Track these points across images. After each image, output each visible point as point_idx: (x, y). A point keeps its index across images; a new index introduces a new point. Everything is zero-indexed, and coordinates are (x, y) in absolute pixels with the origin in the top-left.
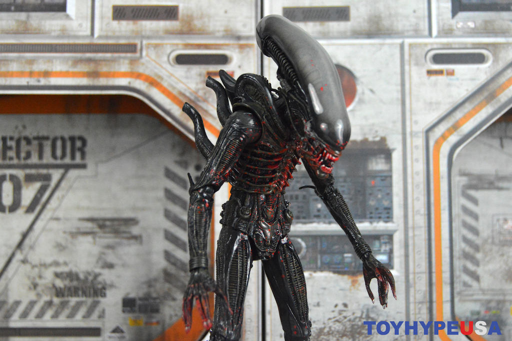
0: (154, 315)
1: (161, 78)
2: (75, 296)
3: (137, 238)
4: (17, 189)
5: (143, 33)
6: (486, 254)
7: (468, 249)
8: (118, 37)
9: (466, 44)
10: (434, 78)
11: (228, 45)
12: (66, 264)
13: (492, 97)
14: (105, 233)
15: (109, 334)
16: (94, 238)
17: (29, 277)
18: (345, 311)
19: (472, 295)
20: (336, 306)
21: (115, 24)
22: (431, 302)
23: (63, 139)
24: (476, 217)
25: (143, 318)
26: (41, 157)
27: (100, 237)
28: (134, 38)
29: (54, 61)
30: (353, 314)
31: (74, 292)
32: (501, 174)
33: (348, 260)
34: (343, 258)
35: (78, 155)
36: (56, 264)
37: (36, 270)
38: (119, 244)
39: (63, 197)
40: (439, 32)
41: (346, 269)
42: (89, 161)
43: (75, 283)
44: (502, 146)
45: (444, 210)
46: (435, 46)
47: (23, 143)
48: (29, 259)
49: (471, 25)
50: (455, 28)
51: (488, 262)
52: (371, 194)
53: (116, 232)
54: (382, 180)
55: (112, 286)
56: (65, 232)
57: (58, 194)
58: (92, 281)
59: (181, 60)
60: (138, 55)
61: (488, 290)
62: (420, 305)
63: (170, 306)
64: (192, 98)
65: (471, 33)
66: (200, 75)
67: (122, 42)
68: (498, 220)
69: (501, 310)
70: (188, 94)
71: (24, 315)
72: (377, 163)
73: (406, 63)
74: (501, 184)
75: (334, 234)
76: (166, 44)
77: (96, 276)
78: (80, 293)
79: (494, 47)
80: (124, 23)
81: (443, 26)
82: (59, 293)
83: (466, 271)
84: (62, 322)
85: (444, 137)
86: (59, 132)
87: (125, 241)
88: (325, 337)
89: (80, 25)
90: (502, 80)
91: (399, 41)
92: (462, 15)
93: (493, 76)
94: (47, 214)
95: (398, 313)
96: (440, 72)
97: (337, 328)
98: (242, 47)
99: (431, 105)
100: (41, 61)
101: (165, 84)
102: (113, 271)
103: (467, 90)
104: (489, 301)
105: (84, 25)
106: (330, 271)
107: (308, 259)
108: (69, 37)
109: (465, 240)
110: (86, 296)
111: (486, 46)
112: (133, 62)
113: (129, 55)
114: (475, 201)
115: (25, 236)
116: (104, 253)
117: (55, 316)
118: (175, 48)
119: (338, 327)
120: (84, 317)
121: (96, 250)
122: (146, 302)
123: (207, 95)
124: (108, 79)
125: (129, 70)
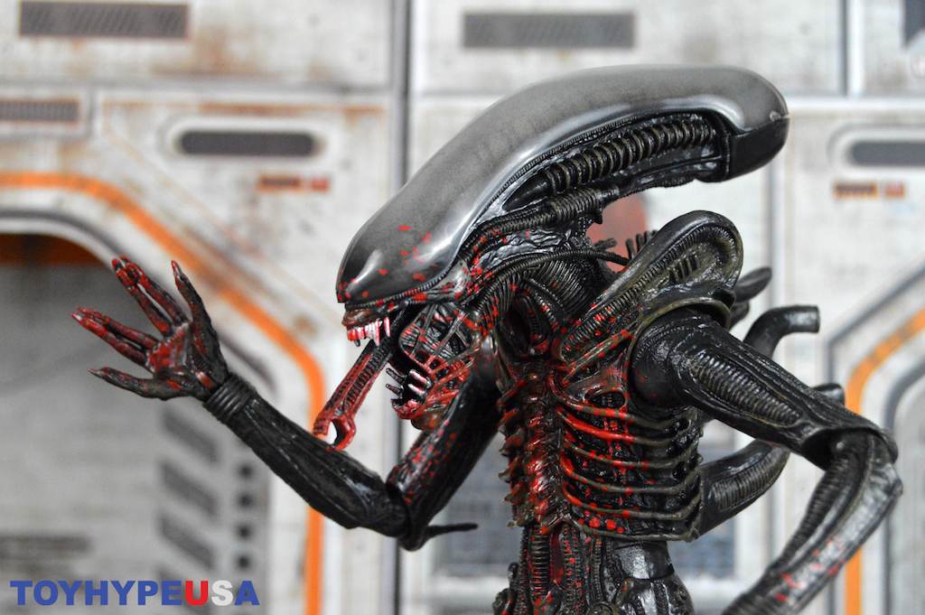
1: (139, 189)
5: (98, 73)
8: (33, 83)
10: (851, 204)
28: (74, 85)
40: (868, 81)
46: (857, 122)
50: (909, 73)
59: (195, 144)
60: (81, 128)
64: (221, 244)
66: (242, 185)
67: (43, 94)
73: (780, 164)
76: (156, 102)
81: (880, 66)
85: (874, 360)
96: (867, 189)
98: (353, 114)
101: (150, 207)
112: (68, 147)
113: (58, 128)
118: (178, 113)
123: (259, 237)
124: (5, 190)
125: (58, 169)
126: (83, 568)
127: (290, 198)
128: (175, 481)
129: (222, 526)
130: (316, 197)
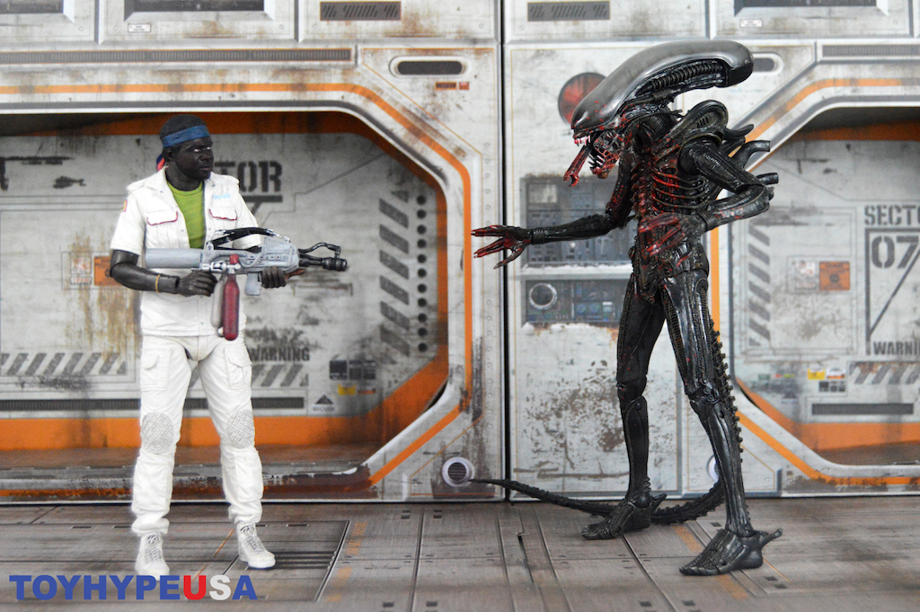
0: (368, 381)
1: (382, 91)
2: (271, 359)
3: (346, 287)
5: (358, 36)
6: (777, 304)
7: (756, 299)
8: (328, 42)
11: (462, 49)
12: (259, 319)
13: (782, 112)
14: (306, 281)
15: (314, 405)
16: (292, 288)
18: (603, 370)
19: (760, 355)
20: (593, 364)
21: (324, 23)
23: (252, 165)
24: (766, 259)
25: (355, 386)
27: (300, 287)
28: (348, 42)
29: (251, 71)
31: (270, 354)
32: (797, 206)
33: (607, 309)
34: (602, 306)
35: (271, 185)
38: (325, 295)
40: (718, 32)
41: (605, 320)
42: (285, 192)
43: (271, 343)
44: (800, 170)
45: (722, 248)
49: (758, 24)
50: (738, 27)
51: (781, 314)
53: (320, 281)
55: (316, 346)
58: (292, 341)
59: (405, 68)
60: (352, 63)
61: (780, 349)
63: (389, 371)
64: (419, 115)
65: (756, 33)
66: (428, 87)
67: (333, 46)
68: (794, 263)
69: (795, 373)
70: (413, 111)
74: (798, 219)
75: (591, 278)
76: (387, 49)
77: (297, 334)
78: (277, 355)
79: (785, 51)
80: (335, 23)
81: (724, 25)
83: (753, 325)
86: (246, 158)
87: (331, 291)
88: (580, 401)
89: (281, 27)
90: (795, 91)
92: (747, 11)
93: (783, 85)
95: (667, 371)
97: (595, 390)
98: (478, 52)
100: (235, 71)
101: (386, 99)
102: (317, 328)
103: (752, 104)
104: (781, 363)
105: (286, 27)
106: (586, 323)
107: (559, 309)
108: (268, 41)
109: (753, 288)
110: (285, 359)
111: (775, 50)
112: (346, 71)
113: (341, 63)
114: (765, 240)
116: (306, 307)
118: (397, 54)
119: (595, 388)
120: (282, 385)
121: (296, 303)
122: (359, 366)
123: (437, 111)
124: (317, 92)
125: (342, 82)
126: (344, 278)
127: (450, 92)
128: (387, 235)
129: (411, 257)
130: (463, 92)
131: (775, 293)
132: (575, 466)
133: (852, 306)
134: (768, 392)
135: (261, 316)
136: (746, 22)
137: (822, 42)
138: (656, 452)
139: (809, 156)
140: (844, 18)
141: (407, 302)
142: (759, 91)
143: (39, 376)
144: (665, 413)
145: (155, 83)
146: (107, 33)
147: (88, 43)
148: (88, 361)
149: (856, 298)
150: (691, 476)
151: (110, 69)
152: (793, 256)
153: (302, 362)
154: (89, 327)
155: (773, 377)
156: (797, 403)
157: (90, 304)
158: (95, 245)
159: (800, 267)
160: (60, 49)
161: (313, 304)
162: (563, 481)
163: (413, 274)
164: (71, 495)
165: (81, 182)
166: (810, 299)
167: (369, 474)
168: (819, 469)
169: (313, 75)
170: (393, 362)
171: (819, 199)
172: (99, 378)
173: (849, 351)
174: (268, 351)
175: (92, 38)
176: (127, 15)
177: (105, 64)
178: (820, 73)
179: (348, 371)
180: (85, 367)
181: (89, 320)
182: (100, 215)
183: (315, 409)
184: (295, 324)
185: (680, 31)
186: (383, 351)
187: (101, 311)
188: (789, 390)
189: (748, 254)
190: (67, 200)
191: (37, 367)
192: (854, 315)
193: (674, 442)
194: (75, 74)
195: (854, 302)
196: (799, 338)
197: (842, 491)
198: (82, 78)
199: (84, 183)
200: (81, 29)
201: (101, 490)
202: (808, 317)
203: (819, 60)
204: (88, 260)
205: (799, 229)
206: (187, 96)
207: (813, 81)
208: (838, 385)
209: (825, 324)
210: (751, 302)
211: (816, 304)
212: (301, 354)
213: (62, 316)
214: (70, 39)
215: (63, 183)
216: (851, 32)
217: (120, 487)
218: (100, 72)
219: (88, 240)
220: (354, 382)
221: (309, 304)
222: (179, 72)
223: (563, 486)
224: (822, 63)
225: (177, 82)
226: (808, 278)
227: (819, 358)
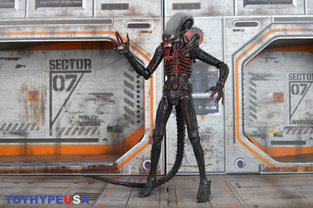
0: (120, 133)
1: (122, 34)
2: (87, 126)
3: (113, 101)
4: (63, 82)
5: (114, 15)
6: (259, 107)
7: (252, 105)
8: (104, 17)
9: (249, 18)
10: (236, 33)
11: (150, 20)
12: (83, 112)
13: (260, 40)
14: (99, 99)
15: (102, 141)
16: (95, 101)
17: (68, 118)
19: (253, 124)
21: (103, 11)
22: (234, 126)
23: (81, 60)
24: (255, 92)
25: (116, 134)
26: (72, 68)
27: (97, 101)
28: (111, 17)
29: (78, 27)
30: (202, 131)
31: (87, 124)
32: (266, 74)
33: (199, 109)
34: (198, 107)
35: (88, 67)
36: (80, 112)
37: (71, 115)
38: (106, 104)
39: (82, 84)
40: (238, 13)
41: (199, 112)
42: (92, 69)
43: (87, 120)
44: (267, 62)
45: (240, 88)
46: (236, 20)
47: (65, 62)
48: (68, 111)
49: (252, 10)
50: (245, 11)
51: (260, 111)
52: (209, 81)
53: (104, 99)
54: (214, 75)
55: (103, 121)
56: (83, 99)
57: (79, 83)
58: (94, 119)
59: (130, 26)
60: (112, 24)
61: (260, 122)
62: (230, 127)
63: (127, 130)
64: (135, 42)
65: (251, 14)
66: (138, 32)
67: (106, 19)
68: (265, 93)
69: (265, 130)
70: (133, 41)
71: (67, 134)
72: (212, 69)
73: (224, 27)
74: (266, 78)
76: (124, 20)
77: (96, 117)
78: (90, 124)
79: (261, 20)
80: (106, 11)
81: (240, 11)
82: (81, 124)
83: (251, 114)
84: (82, 136)
85: (240, 57)
86: (79, 58)
87: (108, 103)
89: (88, 12)
90: (265, 33)
91: (221, 17)
92: (248, 6)
93: (261, 31)
94: (75, 92)
95: (220, 130)
96: (238, 30)
98: (155, 20)
99: (234, 44)
100: (72, 27)
101: (123, 36)
102: (103, 115)
103: (250, 38)
104: (261, 127)
105: (90, 12)
108: (84, 17)
109: (251, 101)
110: (92, 126)
111: (258, 19)
112: (110, 27)
113: (108, 24)
114: (255, 85)
115: (66, 101)
116: (99, 108)
117: (79, 134)
118: (127, 21)
120: (91, 134)
121: (96, 106)
122: (117, 128)
123: (141, 41)
124: (100, 34)
125: (109, 31)
126: (112, 98)
127: (146, 34)
128: (126, 84)
129: (134, 91)
130: (150, 34)
131: (258, 103)
132: (189, 163)
133: (285, 108)
134: (256, 137)
135: (84, 111)
136: (247, 10)
137: (274, 16)
138: (217, 158)
139: (270, 57)
140: (282, 8)
141: (133, 106)
142: (252, 33)
143: (10, 131)
144: (220, 145)
145: (45, 31)
146: (29, 15)
147: (23, 18)
148: (27, 126)
149: (286, 105)
150: (229, 166)
151: (30, 27)
152: (264, 91)
153: (98, 127)
154: (27, 115)
155: (258, 132)
156: (266, 141)
157: (27, 107)
158: (29, 87)
159: (267, 95)
160: (13, 20)
161: (102, 107)
162: (185, 168)
163: (135, 97)
164: (16, 172)
165: (24, 66)
166: (270, 105)
167: (117, 165)
168: (274, 164)
169: (99, 29)
170: (129, 127)
171: (273, 71)
172: (30, 132)
173: (283, 123)
174: (86, 123)
175: (24, 16)
176: (36, 9)
177: (28, 25)
178: (273, 27)
179: (113, 129)
180: (25, 128)
181: (27, 112)
182: (31, 77)
183: (102, 142)
184: (96, 114)
185: (225, 13)
186: (125, 123)
187: (31, 109)
188: (263, 136)
189: (249, 90)
190: (20, 72)
191: (10, 128)
192: (285, 111)
193: (223, 155)
194: (18, 29)
195: (285, 106)
196: (267, 119)
197: (281, 172)
198: (21, 30)
199: (26, 66)
200: (20, 13)
201: (26, 170)
202: (270, 111)
203: (273, 23)
204: (27, 92)
205: (266, 81)
206: (56, 36)
207: (271, 30)
208: (280, 134)
209: (276, 114)
210: (250, 106)
211: (272, 107)
212: (97, 124)
213: (18, 111)
214: (17, 17)
215: (18, 66)
216: (284, 13)
217: (32, 169)
218: (26, 28)
219: (27, 86)
220: (115, 133)
221: (100, 107)
222: (53, 28)
223: (185, 169)
224: (274, 23)
225: (52, 31)
226: (269, 98)
227: (274, 125)
